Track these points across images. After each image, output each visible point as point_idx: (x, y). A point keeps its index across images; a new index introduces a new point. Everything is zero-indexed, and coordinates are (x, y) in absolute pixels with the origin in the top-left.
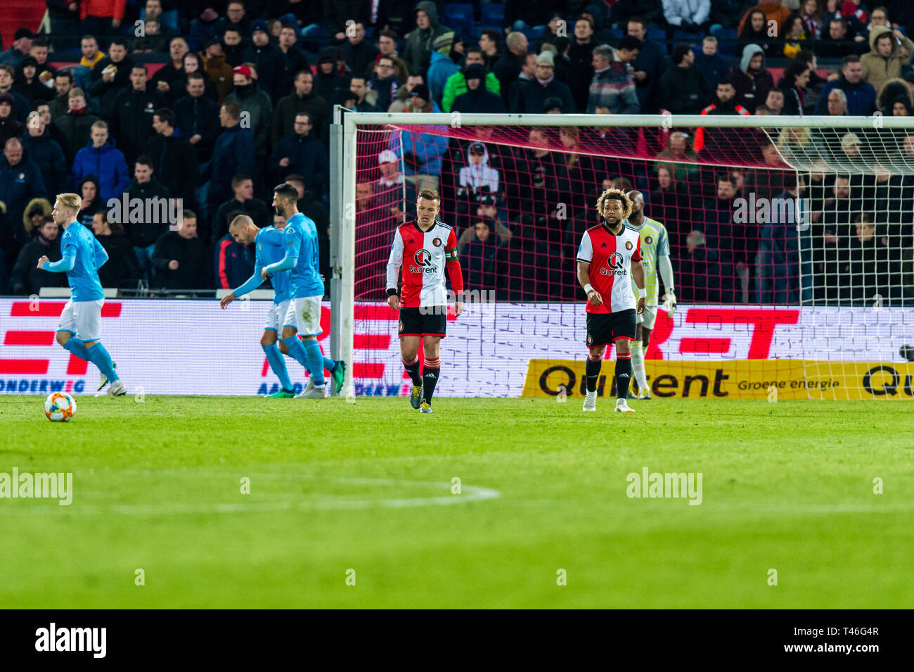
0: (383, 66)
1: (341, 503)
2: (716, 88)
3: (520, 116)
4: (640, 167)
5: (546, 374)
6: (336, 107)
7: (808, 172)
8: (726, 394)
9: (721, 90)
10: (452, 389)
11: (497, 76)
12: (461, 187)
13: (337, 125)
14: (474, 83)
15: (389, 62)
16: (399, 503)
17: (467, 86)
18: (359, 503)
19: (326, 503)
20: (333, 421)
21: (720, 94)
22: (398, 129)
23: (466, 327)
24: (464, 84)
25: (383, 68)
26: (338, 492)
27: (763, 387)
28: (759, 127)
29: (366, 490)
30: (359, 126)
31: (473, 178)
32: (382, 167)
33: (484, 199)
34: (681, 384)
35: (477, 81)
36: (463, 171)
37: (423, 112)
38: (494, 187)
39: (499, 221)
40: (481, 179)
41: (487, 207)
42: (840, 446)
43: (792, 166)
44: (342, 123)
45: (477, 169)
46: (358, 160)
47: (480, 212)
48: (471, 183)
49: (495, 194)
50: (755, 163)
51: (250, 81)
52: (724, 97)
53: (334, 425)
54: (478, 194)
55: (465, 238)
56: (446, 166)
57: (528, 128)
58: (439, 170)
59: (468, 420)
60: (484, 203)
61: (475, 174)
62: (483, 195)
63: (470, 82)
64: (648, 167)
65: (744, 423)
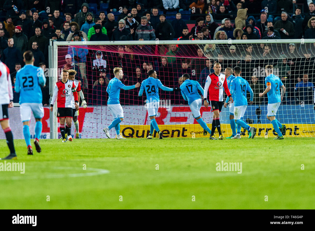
0: (66, 25)
1: (55, 176)
2: (182, 31)
3: (114, 42)
4: (155, 58)
5: (124, 130)
6: (50, 40)
7: (213, 59)
8: (186, 136)
9: (184, 31)
10: (92, 136)
11: (106, 28)
12: (94, 66)
13: (51, 46)
14: (98, 31)
15: (68, 24)
16: (75, 175)
17: (96, 32)
18: (61, 176)
19: (49, 176)
20: (51, 148)
21: (184, 33)
22: (72, 47)
23: (96, 114)
24: (94, 31)
25: (66, 26)
26: (54, 172)
27: (199, 133)
28: (196, 44)
29: (63, 171)
30: (58, 46)
31: (98, 63)
32: (67, 60)
33: (102, 70)
34: (171, 133)
35: (99, 30)
36: (94, 61)
37: (79, 41)
38: (105, 66)
39: (107, 78)
40: (100, 64)
41: (103, 73)
42: (226, 153)
43: (208, 58)
44: (53, 45)
45: (99, 60)
46: (58, 58)
47: (100, 75)
48: (97, 65)
49: (105, 68)
50: (195, 57)
51: (20, 32)
52: (186, 34)
53: (52, 149)
54: (100, 69)
55: (95, 84)
56: (88, 59)
57: (117, 46)
58: (86, 61)
59: (98, 146)
60: (102, 72)
61: (99, 62)
62: (101, 69)
63: (96, 30)
64: (158, 59)
65: (193, 146)
